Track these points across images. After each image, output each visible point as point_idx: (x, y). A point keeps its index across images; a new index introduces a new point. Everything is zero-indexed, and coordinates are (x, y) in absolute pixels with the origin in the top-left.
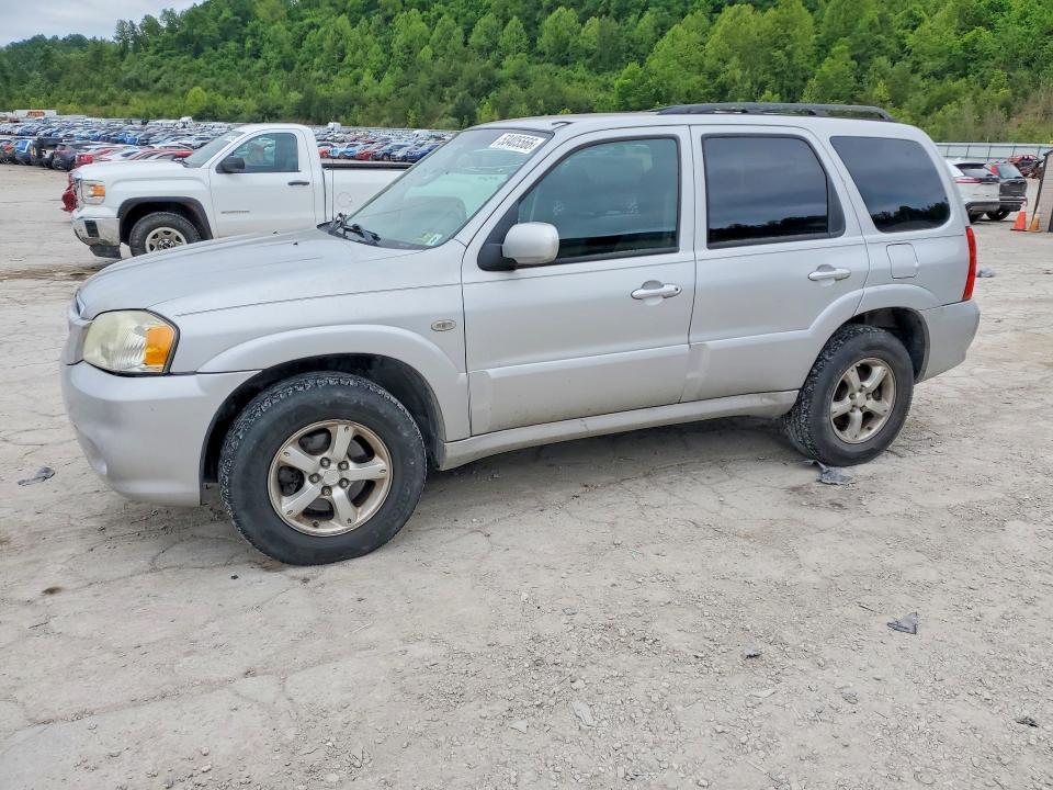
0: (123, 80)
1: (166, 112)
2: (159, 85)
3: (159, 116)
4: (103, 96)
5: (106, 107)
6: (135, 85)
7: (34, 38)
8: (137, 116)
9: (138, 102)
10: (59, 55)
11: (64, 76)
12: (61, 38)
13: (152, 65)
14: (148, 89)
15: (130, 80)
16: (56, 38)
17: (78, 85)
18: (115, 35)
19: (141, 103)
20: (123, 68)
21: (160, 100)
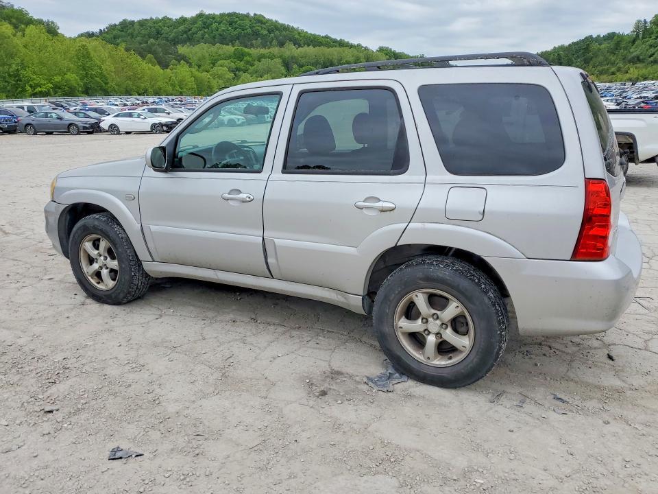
0: (629, 57)
1: (651, 76)
2: (652, 59)
3: (645, 79)
4: (613, 69)
5: (613, 76)
6: (637, 60)
7: (586, 38)
8: (630, 80)
9: (634, 71)
10: (595, 46)
11: (594, 59)
12: (602, 36)
13: (651, 46)
14: (644, 62)
15: (633, 58)
16: (599, 36)
17: (601, 64)
18: (632, 30)
19: (636, 71)
20: (631, 50)
21: (649, 69)
